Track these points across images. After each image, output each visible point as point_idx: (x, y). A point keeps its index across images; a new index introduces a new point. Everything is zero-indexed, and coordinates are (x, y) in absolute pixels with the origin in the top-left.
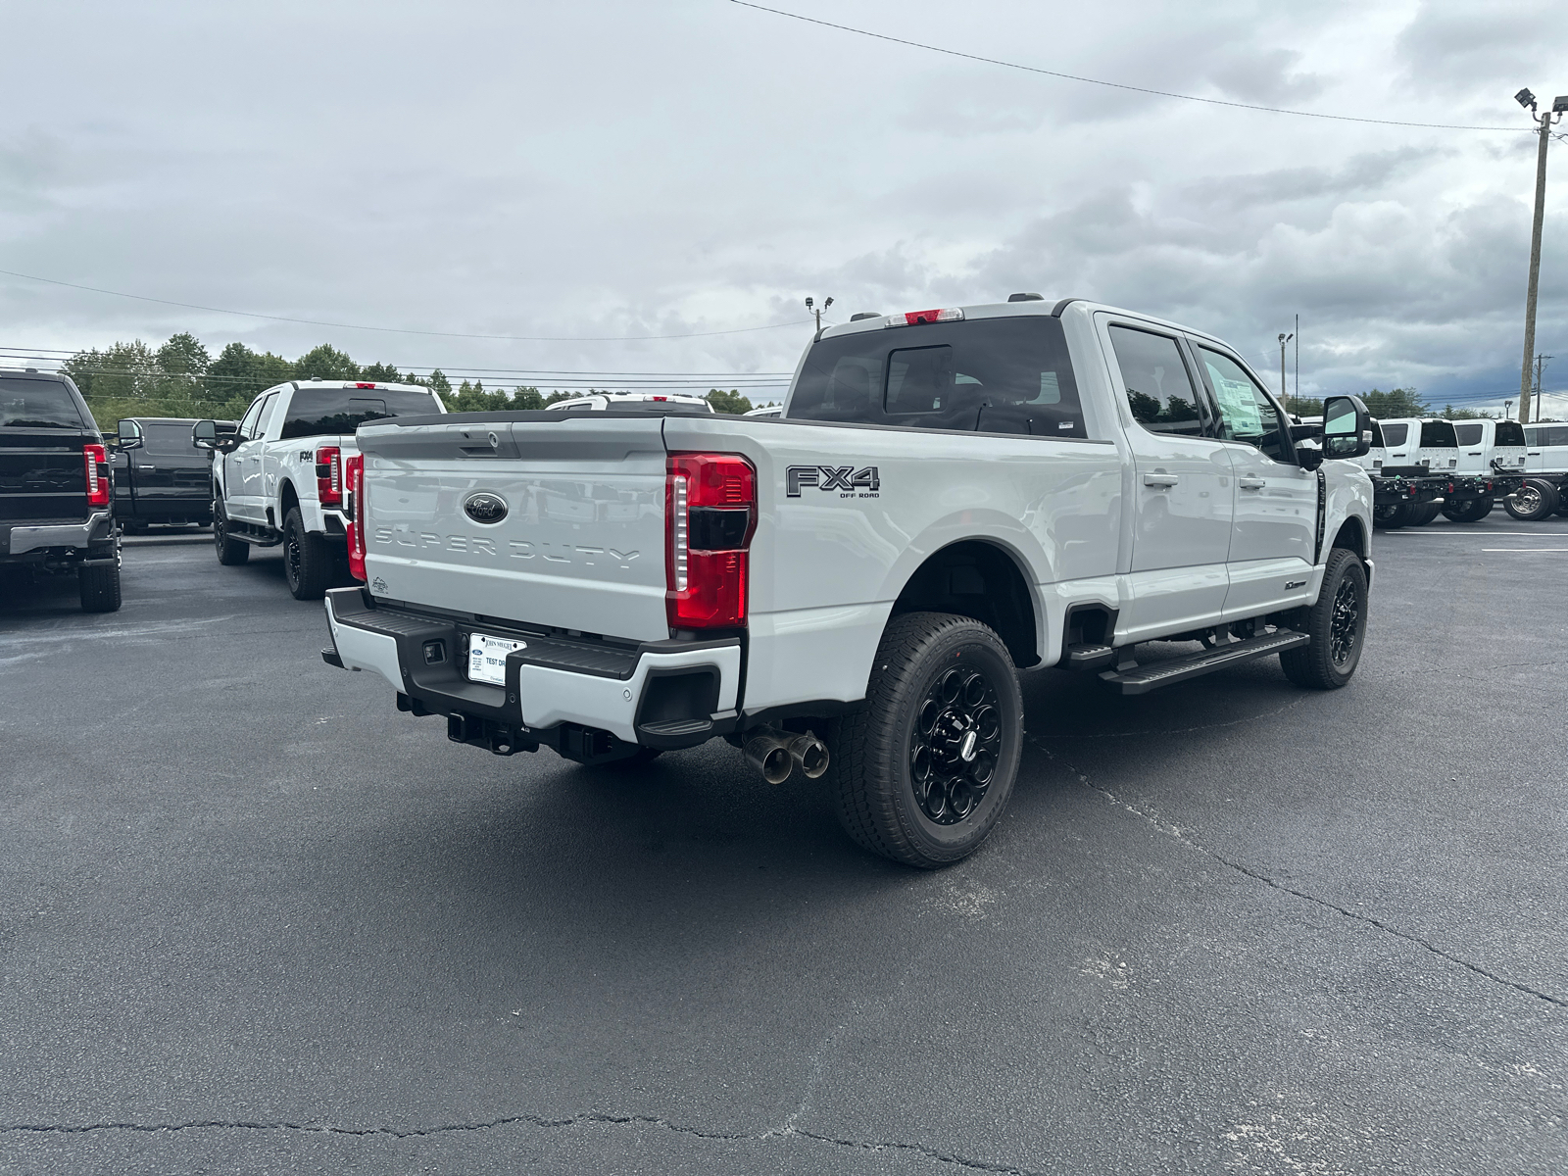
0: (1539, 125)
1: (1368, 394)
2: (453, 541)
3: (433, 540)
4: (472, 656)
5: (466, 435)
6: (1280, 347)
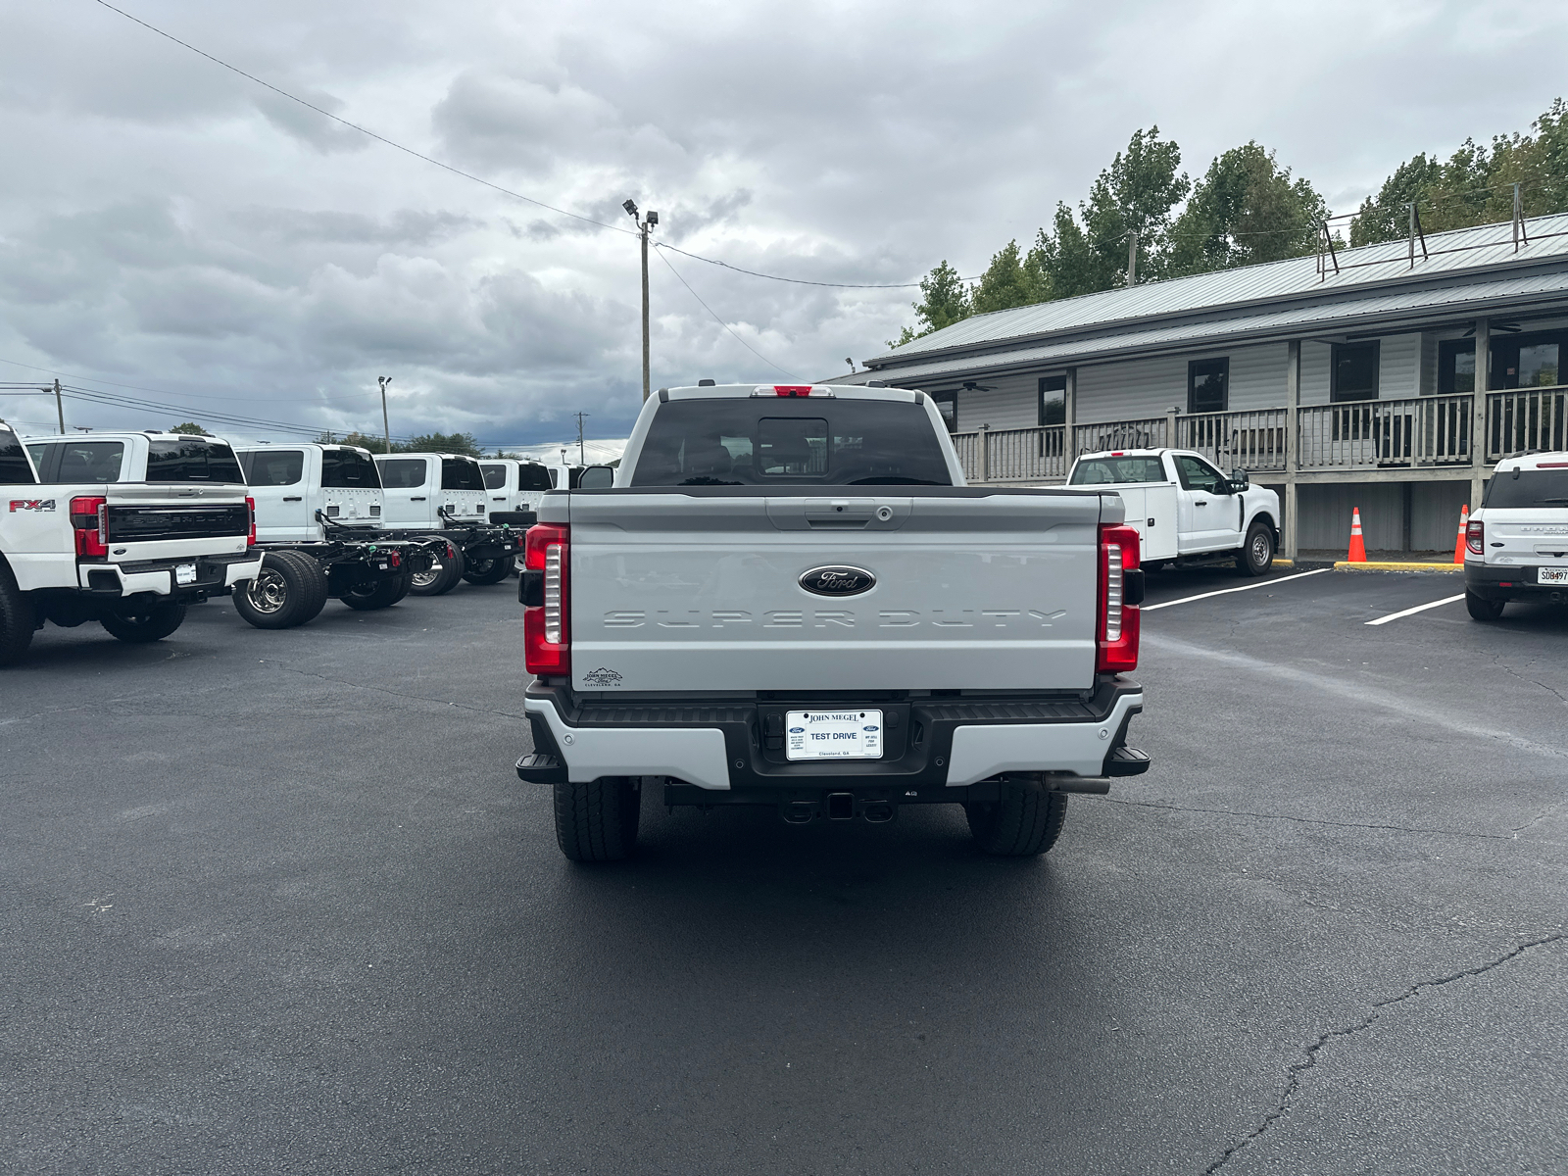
0: (640, 231)
1: (432, 437)
2: (776, 617)
3: (739, 618)
4: (790, 735)
5: (840, 509)
6: (381, 390)
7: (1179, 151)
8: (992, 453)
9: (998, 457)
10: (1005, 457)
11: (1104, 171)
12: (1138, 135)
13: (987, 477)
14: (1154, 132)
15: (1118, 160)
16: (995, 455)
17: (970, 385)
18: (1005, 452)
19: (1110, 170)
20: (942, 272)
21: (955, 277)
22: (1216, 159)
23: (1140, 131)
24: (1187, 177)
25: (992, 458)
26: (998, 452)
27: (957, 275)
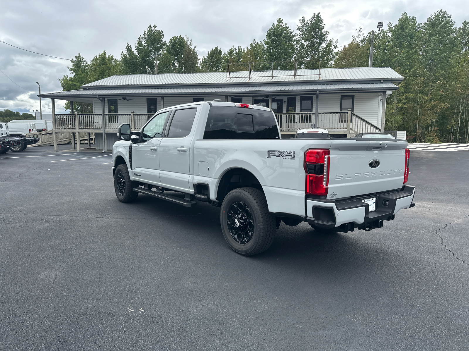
2: (365, 175)
3: (359, 175)
5: (381, 144)
7: (163, 34)
8: (136, 121)
9: (139, 122)
10: (141, 122)
11: (141, 36)
12: (150, 26)
13: (135, 128)
14: (155, 26)
15: (145, 33)
16: (137, 121)
17: (125, 98)
18: (141, 120)
19: (143, 36)
20: (78, 57)
21: (84, 60)
22: (171, 38)
23: (150, 25)
24: (166, 42)
25: (136, 122)
26: (138, 120)
27: (85, 59)
